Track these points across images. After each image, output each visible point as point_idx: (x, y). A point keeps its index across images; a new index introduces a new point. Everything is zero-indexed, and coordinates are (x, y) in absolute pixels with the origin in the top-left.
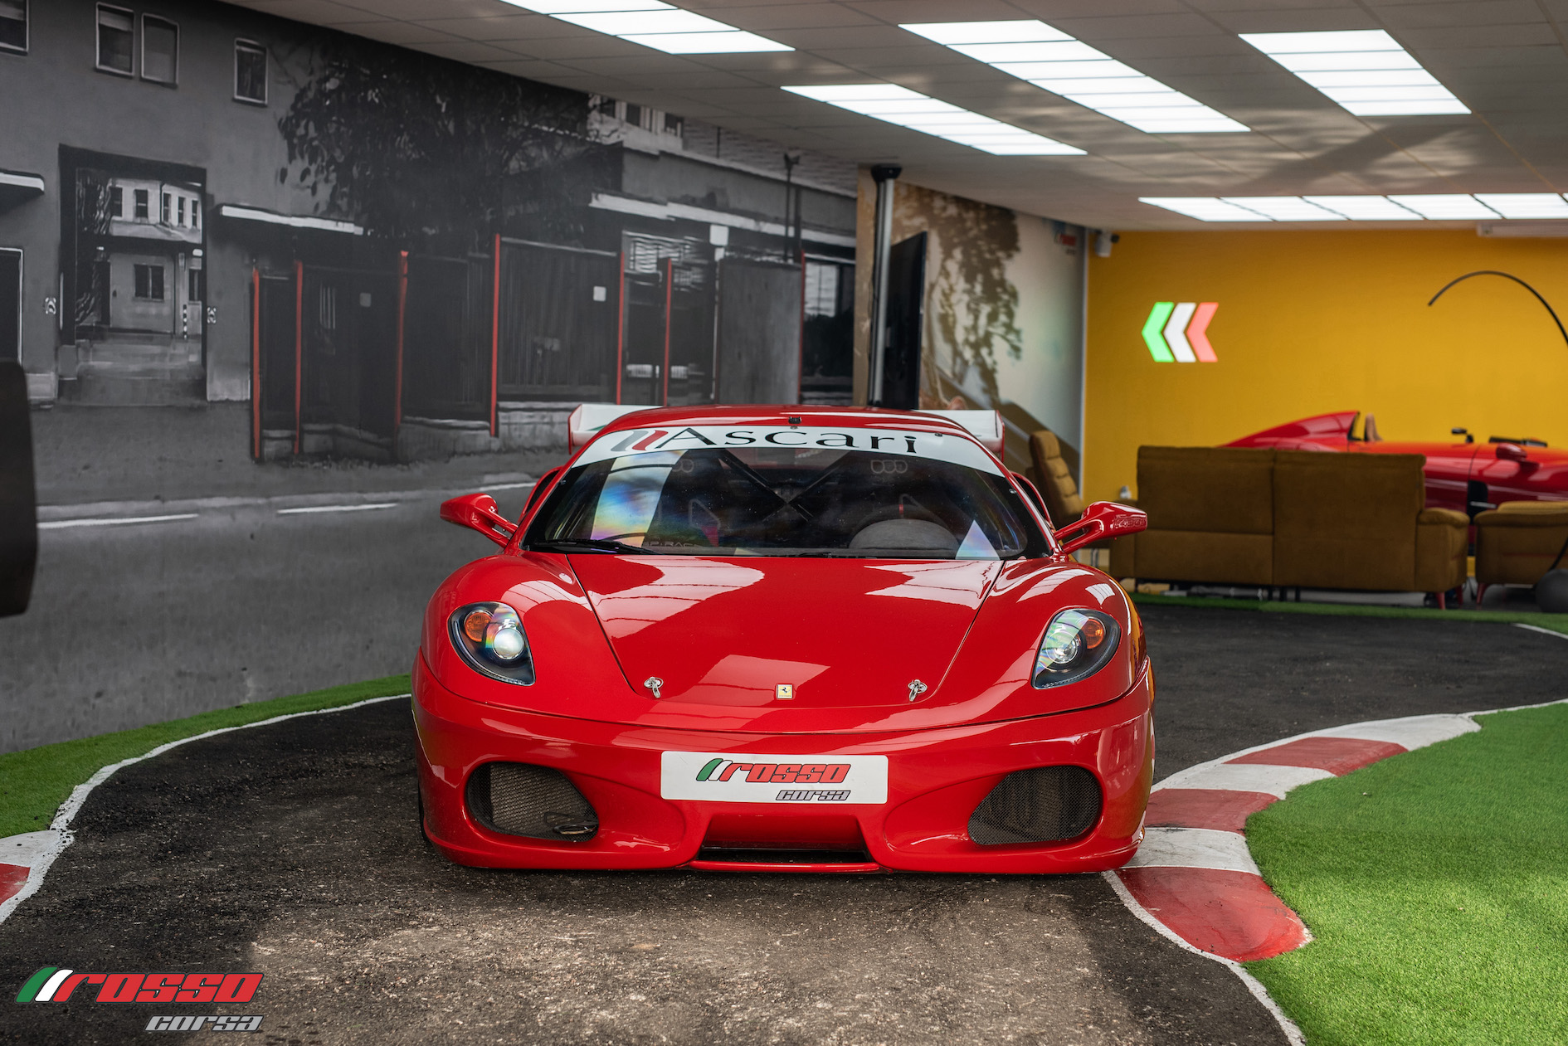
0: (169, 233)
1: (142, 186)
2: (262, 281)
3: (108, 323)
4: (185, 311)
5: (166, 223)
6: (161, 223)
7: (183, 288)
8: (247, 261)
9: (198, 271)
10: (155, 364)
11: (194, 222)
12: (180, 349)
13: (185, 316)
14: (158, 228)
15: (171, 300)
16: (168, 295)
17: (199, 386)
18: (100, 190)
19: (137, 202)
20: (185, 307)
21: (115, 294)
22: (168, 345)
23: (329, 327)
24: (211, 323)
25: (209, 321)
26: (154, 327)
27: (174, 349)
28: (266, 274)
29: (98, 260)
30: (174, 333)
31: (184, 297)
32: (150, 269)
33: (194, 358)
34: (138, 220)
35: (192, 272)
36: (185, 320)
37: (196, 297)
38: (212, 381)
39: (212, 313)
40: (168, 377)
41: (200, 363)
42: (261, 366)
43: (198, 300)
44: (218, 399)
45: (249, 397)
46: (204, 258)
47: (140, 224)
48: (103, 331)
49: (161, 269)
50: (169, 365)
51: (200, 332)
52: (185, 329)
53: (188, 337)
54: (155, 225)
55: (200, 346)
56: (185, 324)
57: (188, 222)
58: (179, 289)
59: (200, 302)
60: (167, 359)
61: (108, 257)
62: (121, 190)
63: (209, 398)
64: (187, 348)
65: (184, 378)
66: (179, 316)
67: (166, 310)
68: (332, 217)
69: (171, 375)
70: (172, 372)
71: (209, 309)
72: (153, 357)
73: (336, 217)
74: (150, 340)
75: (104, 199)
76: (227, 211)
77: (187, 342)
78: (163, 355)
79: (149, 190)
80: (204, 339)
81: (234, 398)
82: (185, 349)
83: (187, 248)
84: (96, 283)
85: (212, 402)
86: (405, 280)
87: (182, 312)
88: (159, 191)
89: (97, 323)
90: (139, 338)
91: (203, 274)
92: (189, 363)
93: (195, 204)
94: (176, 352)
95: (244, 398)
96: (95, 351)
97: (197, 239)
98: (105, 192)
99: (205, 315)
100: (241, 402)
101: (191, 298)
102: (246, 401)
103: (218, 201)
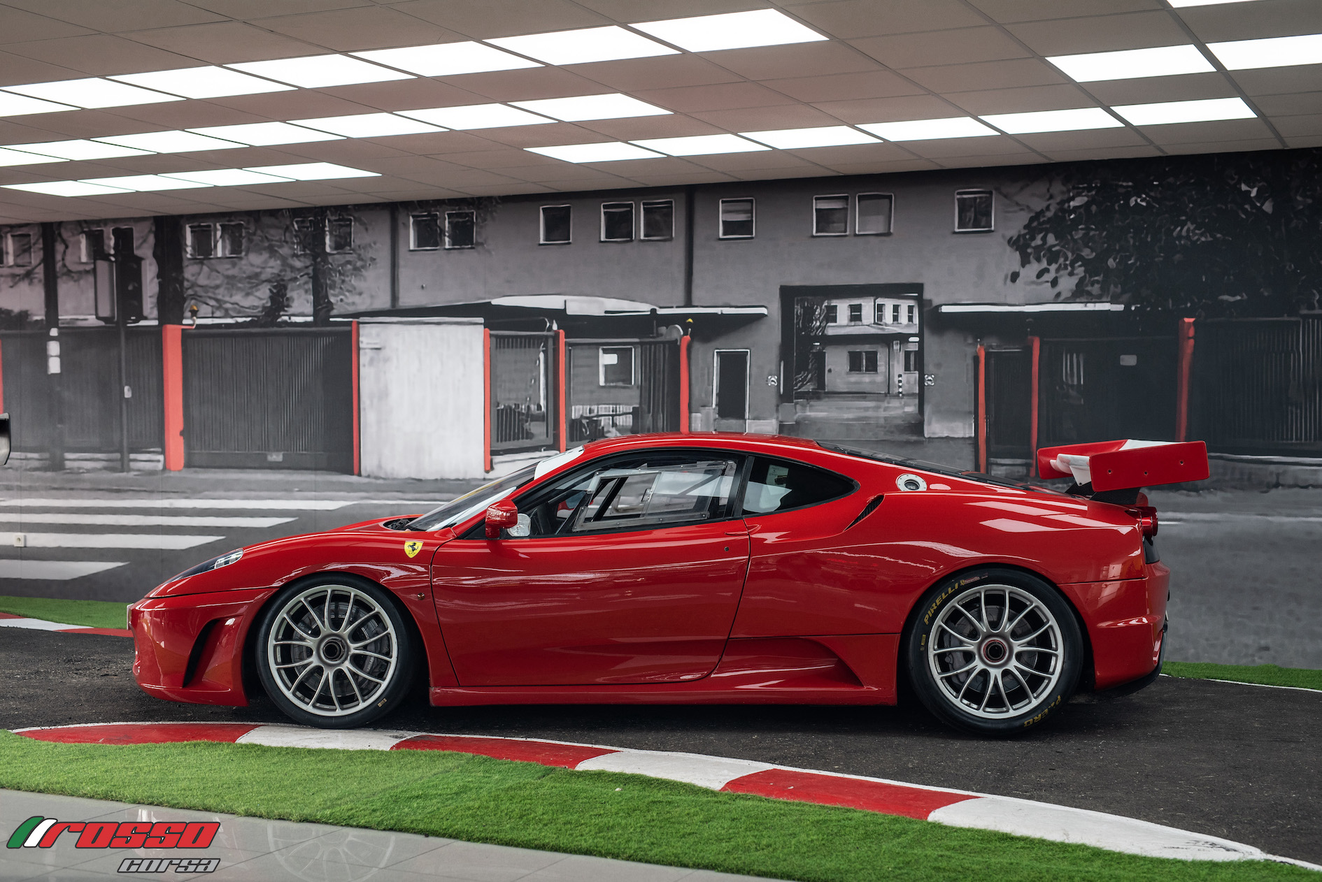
0: (883, 329)
1: (856, 302)
2: (988, 355)
3: (823, 388)
4: (900, 379)
5: (879, 323)
6: (875, 323)
7: (898, 362)
8: (970, 341)
9: (915, 352)
10: (870, 414)
11: (910, 319)
12: (895, 403)
13: (900, 381)
14: (872, 327)
15: (886, 372)
16: (882, 367)
17: (917, 427)
18: (817, 308)
19: (851, 312)
20: (900, 376)
21: (830, 371)
22: (883, 401)
23: (1075, 383)
24: (929, 385)
25: (926, 384)
26: (868, 389)
27: (889, 403)
28: (993, 349)
29: (814, 351)
30: (889, 393)
31: (898, 368)
32: (864, 354)
33: (911, 409)
34: (853, 323)
35: (907, 354)
36: (900, 384)
37: (912, 368)
38: (930, 424)
39: (930, 378)
40: (882, 421)
41: (917, 412)
42: (987, 412)
43: (915, 370)
44: (937, 436)
45: (973, 435)
46: (921, 343)
47: (854, 326)
48: (820, 392)
49: (875, 353)
50: (882, 414)
51: (917, 391)
52: (900, 390)
53: (903, 395)
54: (868, 325)
55: (917, 401)
56: (900, 387)
57: (904, 319)
58: (893, 365)
59: (917, 372)
60: (882, 410)
61: (824, 349)
62: (836, 306)
63: (926, 436)
64: (903, 403)
65: (899, 422)
66: (894, 382)
67: (880, 378)
68: (1078, 300)
69: (885, 420)
70: (886, 419)
71: (926, 376)
72: (866, 409)
73: (1086, 301)
74: (864, 398)
75: (820, 314)
76: (945, 309)
77: (902, 398)
78: (878, 407)
79: (863, 304)
80: (921, 397)
81: (956, 436)
82: (901, 403)
83: (903, 338)
84: (812, 365)
85: (929, 438)
86: (1192, 342)
87: (896, 379)
88: (873, 303)
89: (813, 389)
90: (853, 397)
91: (920, 354)
92: (904, 412)
93: (910, 309)
94: (890, 405)
95: (967, 436)
96: (811, 406)
97: (915, 330)
98: (821, 310)
99: (921, 381)
100: (963, 439)
101: (907, 368)
102: (970, 438)
103: (936, 302)
